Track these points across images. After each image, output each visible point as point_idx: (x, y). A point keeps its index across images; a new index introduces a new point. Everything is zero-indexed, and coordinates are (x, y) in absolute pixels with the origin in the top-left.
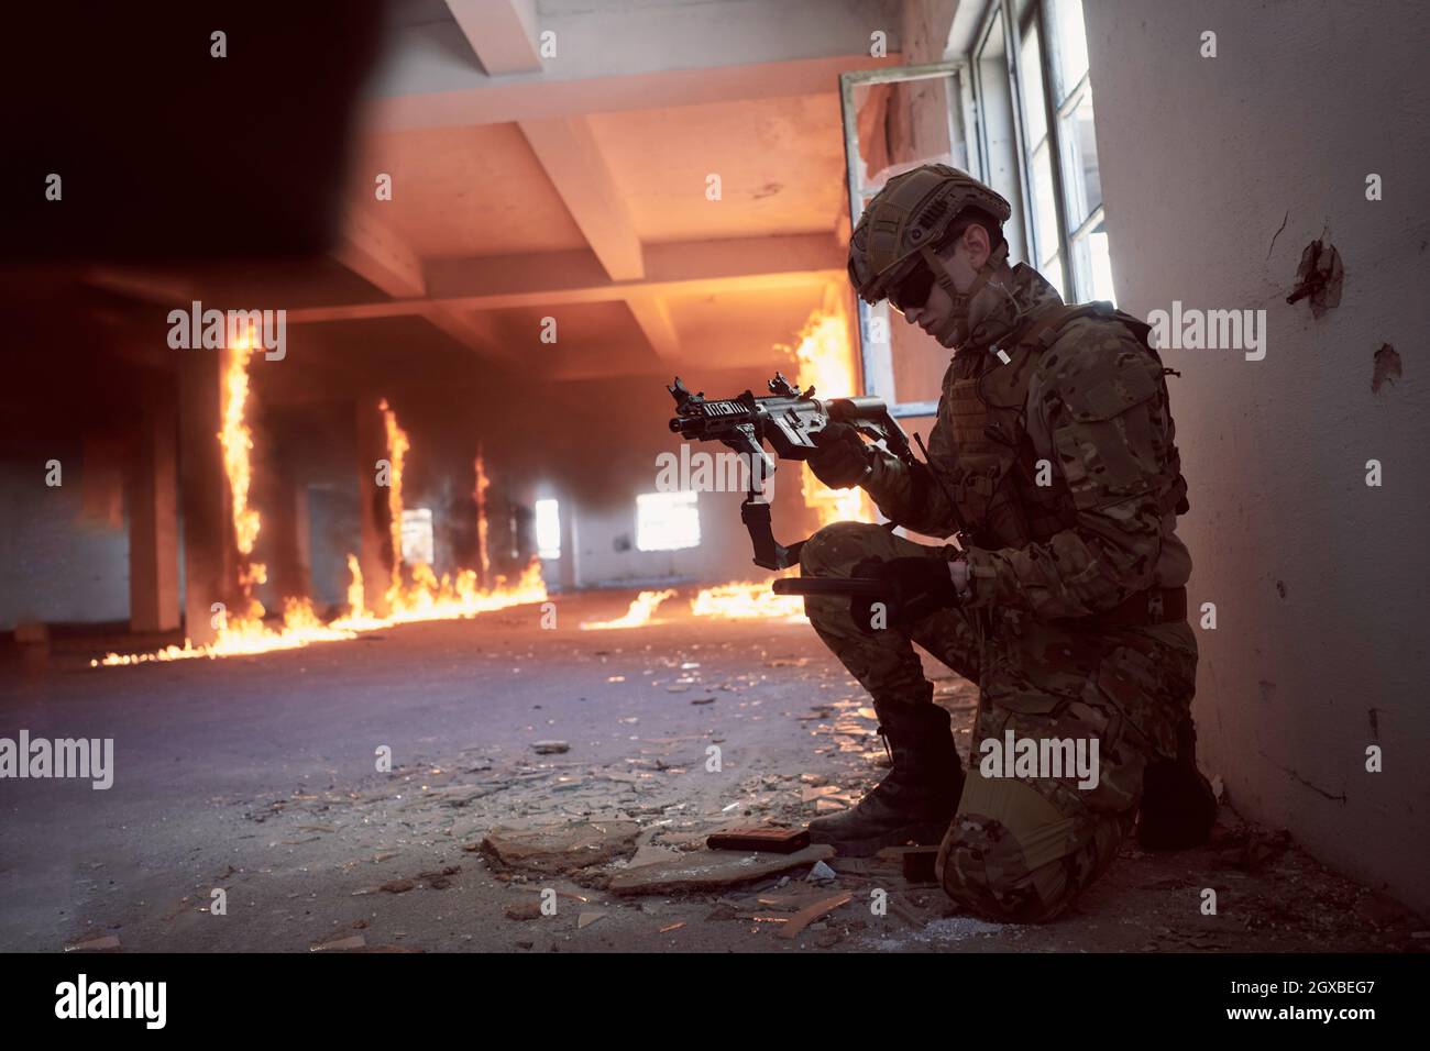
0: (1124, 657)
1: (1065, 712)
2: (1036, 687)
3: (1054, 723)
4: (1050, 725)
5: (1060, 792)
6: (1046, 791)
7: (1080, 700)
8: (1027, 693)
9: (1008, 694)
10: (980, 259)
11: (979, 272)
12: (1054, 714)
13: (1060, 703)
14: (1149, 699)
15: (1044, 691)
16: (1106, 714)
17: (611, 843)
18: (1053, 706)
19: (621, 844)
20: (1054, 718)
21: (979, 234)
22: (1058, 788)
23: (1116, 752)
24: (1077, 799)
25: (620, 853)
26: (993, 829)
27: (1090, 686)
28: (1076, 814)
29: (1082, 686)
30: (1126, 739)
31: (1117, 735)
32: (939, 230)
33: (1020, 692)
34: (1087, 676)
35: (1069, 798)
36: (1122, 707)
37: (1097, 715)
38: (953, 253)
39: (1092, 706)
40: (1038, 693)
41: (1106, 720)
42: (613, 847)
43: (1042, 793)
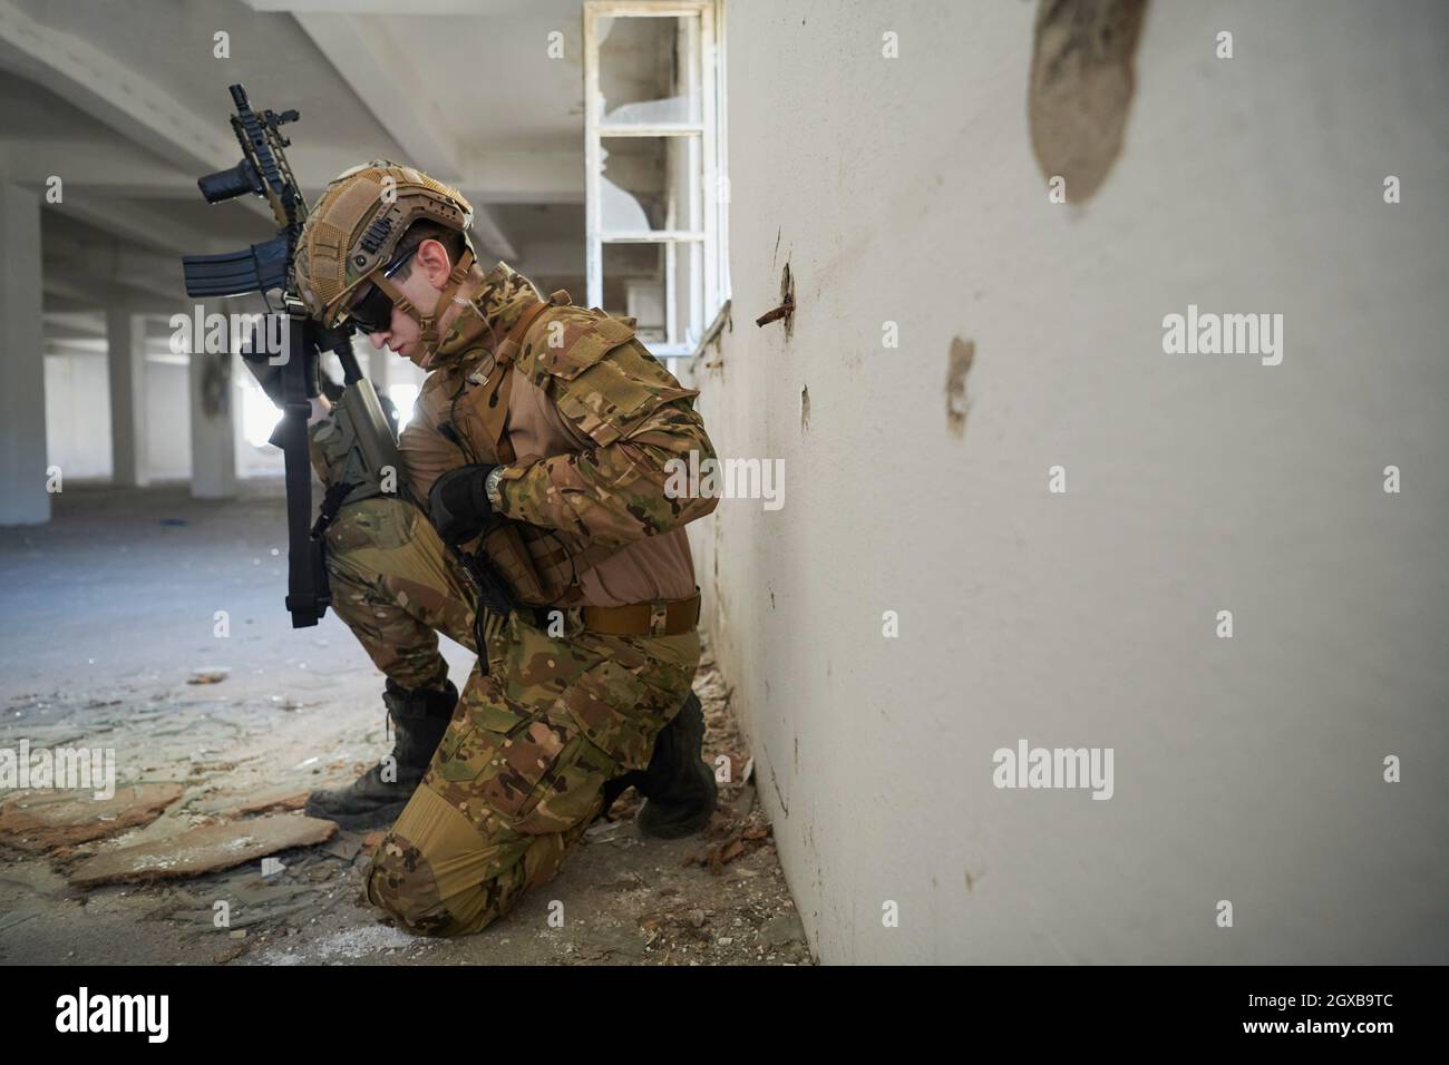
0: (606, 673)
1: (524, 732)
2: (506, 701)
3: (508, 743)
4: (503, 745)
5: (490, 820)
6: (477, 820)
7: (544, 721)
8: (496, 706)
9: (480, 704)
10: (441, 277)
11: (442, 289)
12: (510, 735)
13: (521, 722)
14: (621, 718)
15: (512, 706)
16: (563, 739)
17: (134, 812)
18: (512, 725)
19: (144, 812)
20: (510, 738)
21: (438, 251)
22: (490, 816)
23: (563, 779)
24: (508, 828)
25: (137, 825)
26: (412, 856)
27: (560, 704)
28: (502, 842)
29: (552, 703)
30: (580, 764)
31: (571, 760)
32: (386, 252)
33: (489, 704)
34: (561, 692)
35: (500, 826)
36: (586, 728)
37: (554, 739)
38: (410, 272)
39: (551, 728)
40: (503, 707)
41: (562, 746)
42: (133, 817)
43: (472, 820)
